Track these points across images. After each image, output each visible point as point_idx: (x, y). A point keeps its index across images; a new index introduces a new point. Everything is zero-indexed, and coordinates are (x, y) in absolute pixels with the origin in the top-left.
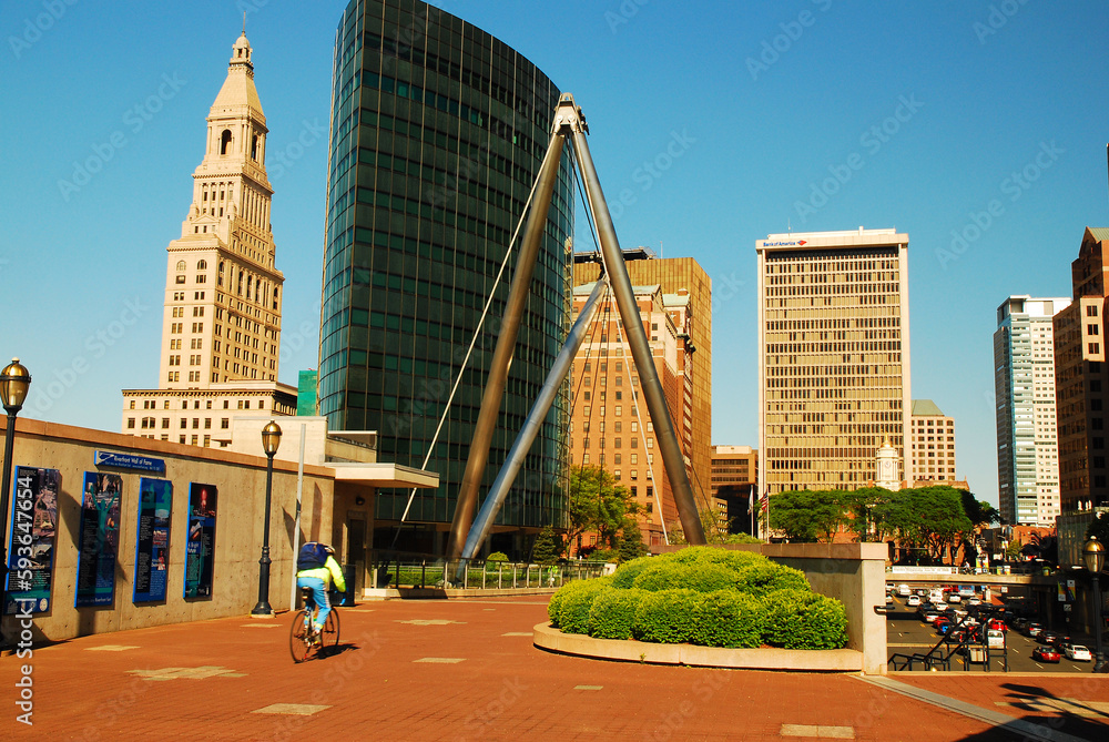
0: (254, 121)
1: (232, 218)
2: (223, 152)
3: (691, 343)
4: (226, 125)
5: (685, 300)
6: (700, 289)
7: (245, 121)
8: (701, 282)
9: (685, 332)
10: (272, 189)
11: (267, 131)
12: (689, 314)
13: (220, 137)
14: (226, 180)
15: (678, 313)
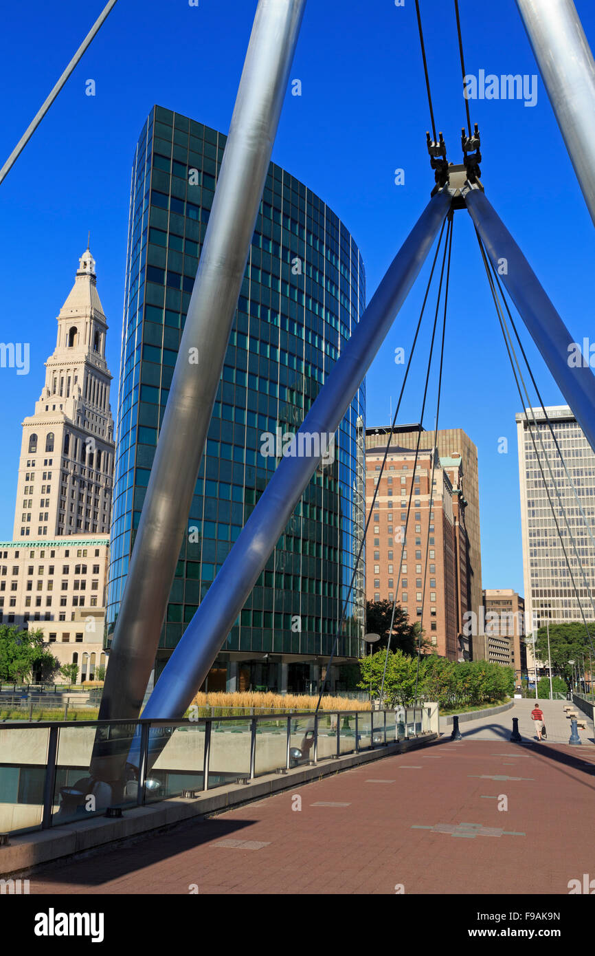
0: (95, 319)
1: (77, 398)
2: (71, 344)
3: (463, 499)
4: (72, 323)
5: (458, 461)
6: (468, 455)
7: (88, 319)
8: (469, 449)
9: (458, 488)
10: (112, 375)
11: (107, 328)
12: (461, 474)
13: (68, 332)
14: (72, 367)
15: (452, 472)
